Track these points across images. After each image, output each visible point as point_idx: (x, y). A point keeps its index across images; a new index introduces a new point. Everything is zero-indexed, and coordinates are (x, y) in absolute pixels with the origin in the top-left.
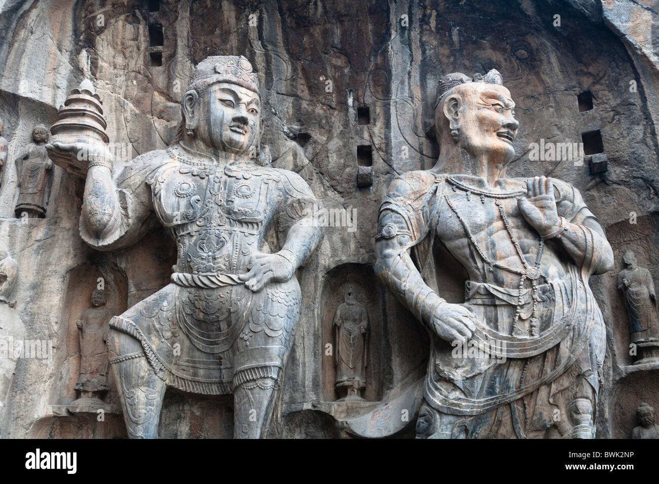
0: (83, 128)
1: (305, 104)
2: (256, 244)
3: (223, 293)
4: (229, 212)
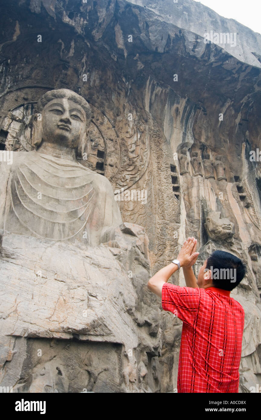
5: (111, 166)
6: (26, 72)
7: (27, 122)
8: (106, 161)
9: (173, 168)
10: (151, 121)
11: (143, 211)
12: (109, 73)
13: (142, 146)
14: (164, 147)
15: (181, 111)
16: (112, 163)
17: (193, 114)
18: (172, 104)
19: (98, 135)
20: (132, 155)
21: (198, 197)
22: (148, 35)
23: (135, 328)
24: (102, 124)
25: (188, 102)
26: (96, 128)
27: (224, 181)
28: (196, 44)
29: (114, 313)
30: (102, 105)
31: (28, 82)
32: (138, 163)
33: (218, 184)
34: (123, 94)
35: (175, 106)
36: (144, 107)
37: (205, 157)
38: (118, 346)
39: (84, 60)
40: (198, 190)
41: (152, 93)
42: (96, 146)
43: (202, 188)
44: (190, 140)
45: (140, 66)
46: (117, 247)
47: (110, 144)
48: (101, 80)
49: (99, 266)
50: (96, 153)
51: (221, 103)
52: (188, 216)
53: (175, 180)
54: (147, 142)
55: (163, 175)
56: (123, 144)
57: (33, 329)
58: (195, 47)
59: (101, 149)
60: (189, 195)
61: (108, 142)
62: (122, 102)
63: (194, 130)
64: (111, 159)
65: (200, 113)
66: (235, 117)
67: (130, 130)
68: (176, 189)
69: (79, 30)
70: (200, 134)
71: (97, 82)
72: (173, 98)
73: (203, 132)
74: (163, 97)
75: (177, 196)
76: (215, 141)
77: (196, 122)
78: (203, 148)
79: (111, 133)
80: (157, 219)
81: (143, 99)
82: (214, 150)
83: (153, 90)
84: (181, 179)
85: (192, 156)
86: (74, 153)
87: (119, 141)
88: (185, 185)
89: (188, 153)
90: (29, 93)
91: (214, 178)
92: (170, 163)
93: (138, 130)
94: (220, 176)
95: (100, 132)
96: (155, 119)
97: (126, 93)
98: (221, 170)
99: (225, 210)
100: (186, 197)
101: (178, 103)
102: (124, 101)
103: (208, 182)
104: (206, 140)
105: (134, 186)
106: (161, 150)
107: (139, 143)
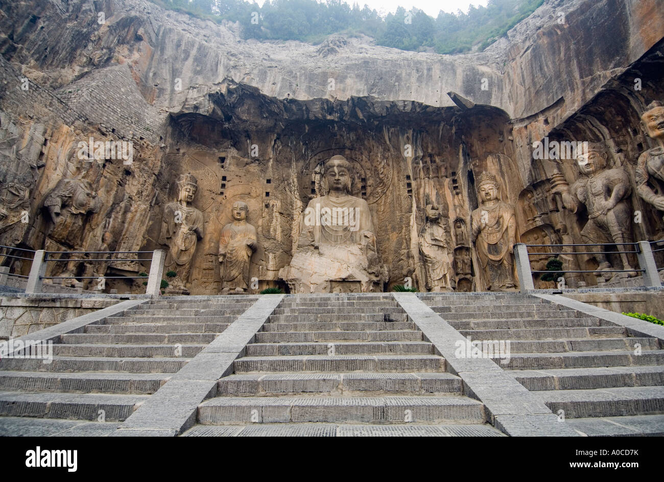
0: (556, 185)
1: (616, 139)
2: (604, 200)
3: (599, 218)
4: (593, 194)
5: (370, 186)
6: (316, 145)
7: (323, 173)
8: (366, 183)
9: (408, 177)
10: (392, 149)
11: (389, 210)
12: (360, 131)
13: (387, 168)
14: (402, 164)
15: (411, 137)
16: (370, 184)
17: (419, 136)
18: (403, 135)
19: (360, 168)
20: (381, 176)
21: (424, 193)
22: (374, 109)
23: (368, 275)
24: (362, 160)
25: (414, 131)
26: (359, 165)
27: (445, 178)
28: (405, 106)
29: (357, 271)
30: (360, 149)
31: (319, 150)
32: (385, 181)
33: (439, 182)
34: (371, 139)
35: (406, 135)
36: (386, 142)
37: (433, 161)
38: (360, 282)
39: (344, 129)
40: (425, 189)
41: (388, 133)
42: (360, 176)
43: (427, 187)
44: (421, 154)
45: (376, 123)
46: (360, 244)
47: (368, 172)
48: (356, 135)
49: (353, 254)
50: (360, 180)
51: (437, 125)
52: (417, 207)
53: (409, 185)
54: (391, 164)
55: (401, 184)
56: (376, 170)
57: (331, 279)
58: (404, 107)
59: (363, 177)
60: (418, 194)
61: (367, 171)
62: (371, 144)
63: (422, 146)
64: (370, 182)
65: (425, 134)
66: (451, 129)
67: (379, 159)
68: (410, 191)
69: (336, 120)
70: (427, 148)
71: (354, 137)
72: (403, 131)
73: (429, 145)
74: (396, 133)
75: (411, 196)
76: (439, 149)
77: (423, 140)
78: (431, 156)
79: (368, 165)
80: (398, 213)
81: (384, 138)
82: (439, 155)
83: (389, 131)
84: (414, 183)
85: (423, 163)
86: (345, 191)
87: (373, 169)
88: (416, 187)
89: (421, 162)
90: (320, 156)
91: (438, 177)
92: (406, 174)
93: (384, 157)
94: (443, 174)
95: (362, 166)
96: (394, 147)
97: (373, 138)
98: (443, 169)
99: (441, 200)
100: (416, 195)
101: (407, 133)
102: (372, 142)
103: (432, 182)
104: (432, 150)
105: (384, 196)
106: (400, 166)
107: (386, 166)
